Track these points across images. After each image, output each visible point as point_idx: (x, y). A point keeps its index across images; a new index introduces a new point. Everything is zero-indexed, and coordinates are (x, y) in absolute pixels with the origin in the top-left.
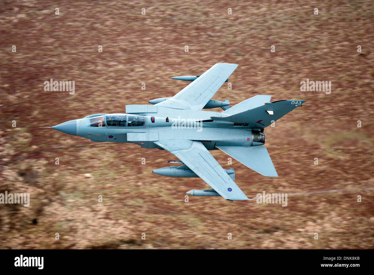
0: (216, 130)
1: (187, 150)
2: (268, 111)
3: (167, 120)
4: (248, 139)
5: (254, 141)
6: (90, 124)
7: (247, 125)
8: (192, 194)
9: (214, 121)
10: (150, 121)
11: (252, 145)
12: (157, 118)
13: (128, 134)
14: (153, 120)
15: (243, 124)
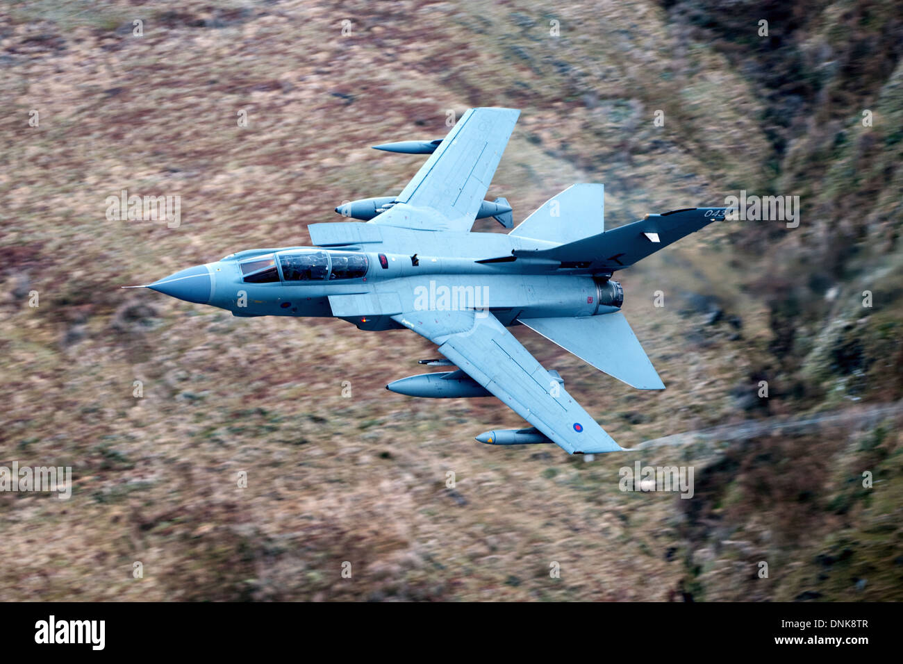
0: (520, 280)
1: (468, 334)
2: (648, 235)
3: (415, 260)
4: (590, 300)
5: (602, 302)
6: (242, 276)
7: (587, 264)
8: (490, 440)
9: (518, 260)
10: (377, 264)
11: (596, 313)
12: (392, 258)
13: (331, 298)
14: (384, 263)
15: (579, 264)
